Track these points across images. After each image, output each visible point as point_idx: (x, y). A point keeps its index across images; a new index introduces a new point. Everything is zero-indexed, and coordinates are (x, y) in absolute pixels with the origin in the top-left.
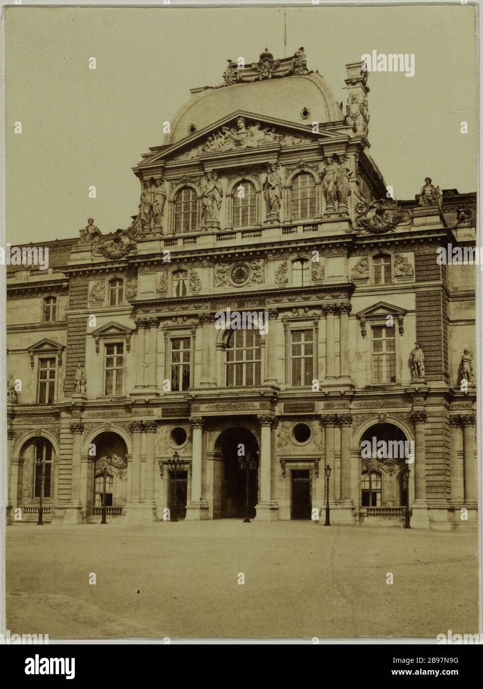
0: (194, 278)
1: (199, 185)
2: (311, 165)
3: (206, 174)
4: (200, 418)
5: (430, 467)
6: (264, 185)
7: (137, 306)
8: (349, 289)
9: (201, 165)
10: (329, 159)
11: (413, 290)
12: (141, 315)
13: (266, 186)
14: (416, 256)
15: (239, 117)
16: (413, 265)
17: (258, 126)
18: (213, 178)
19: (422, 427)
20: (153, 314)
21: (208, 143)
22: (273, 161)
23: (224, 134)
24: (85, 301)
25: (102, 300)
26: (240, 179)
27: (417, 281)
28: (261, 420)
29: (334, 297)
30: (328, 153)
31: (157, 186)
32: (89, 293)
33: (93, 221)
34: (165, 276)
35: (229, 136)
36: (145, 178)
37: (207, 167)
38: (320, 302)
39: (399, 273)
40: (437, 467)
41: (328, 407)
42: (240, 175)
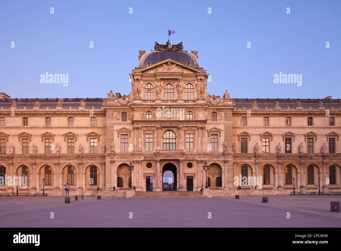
0: (154, 114)
1: (154, 83)
2: (192, 81)
3: (157, 79)
4: (160, 160)
5: (229, 176)
6: (177, 86)
7: (133, 122)
8: (205, 122)
9: (155, 76)
10: (199, 80)
11: (223, 124)
12: (136, 126)
13: (178, 86)
14: (225, 114)
15: (169, 61)
16: (224, 116)
17: (175, 65)
18: (159, 81)
19: (226, 165)
20: (140, 126)
21: (157, 69)
22: (180, 78)
23: (163, 66)
24: (113, 119)
25: (120, 119)
26: (168, 83)
27: (225, 121)
28: (180, 161)
29: (201, 124)
30: (199, 78)
31: (139, 82)
32: (114, 116)
33: (112, 91)
34: (144, 113)
35: (165, 67)
36: (135, 78)
37: (158, 77)
38: (196, 125)
39: (220, 118)
40: (231, 176)
41: (199, 157)
42: (168, 81)
